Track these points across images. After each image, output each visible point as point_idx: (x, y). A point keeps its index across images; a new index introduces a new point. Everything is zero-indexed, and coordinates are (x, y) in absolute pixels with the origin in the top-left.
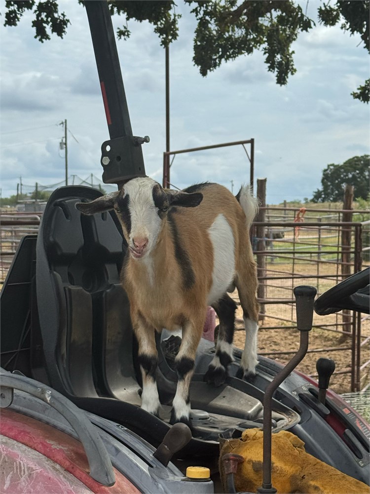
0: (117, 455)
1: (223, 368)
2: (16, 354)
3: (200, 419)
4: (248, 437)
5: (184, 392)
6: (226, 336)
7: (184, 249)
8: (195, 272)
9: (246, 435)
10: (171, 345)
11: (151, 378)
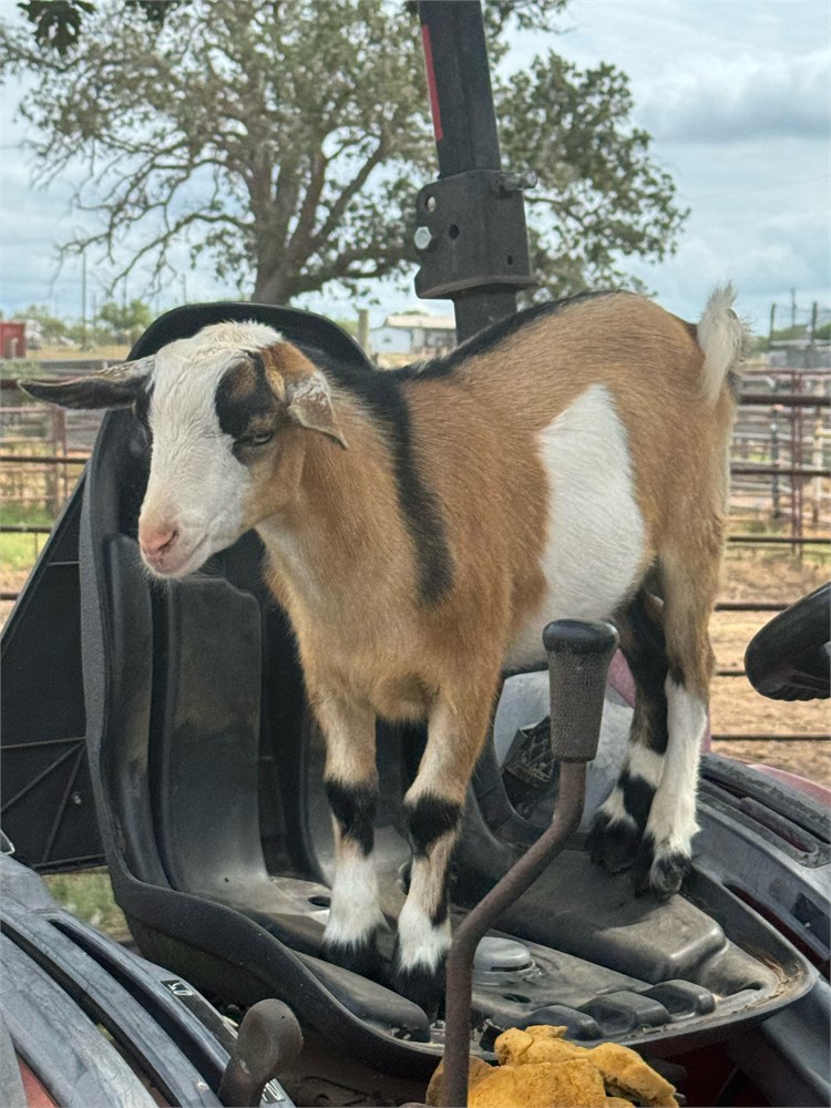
0: (79, 1077)
1: (631, 820)
2: (76, 747)
3: (494, 969)
4: (508, 1052)
5: (427, 893)
6: (649, 732)
7: (427, 490)
8: (454, 555)
9: (505, 1046)
10: (537, 742)
11: (356, 846)
